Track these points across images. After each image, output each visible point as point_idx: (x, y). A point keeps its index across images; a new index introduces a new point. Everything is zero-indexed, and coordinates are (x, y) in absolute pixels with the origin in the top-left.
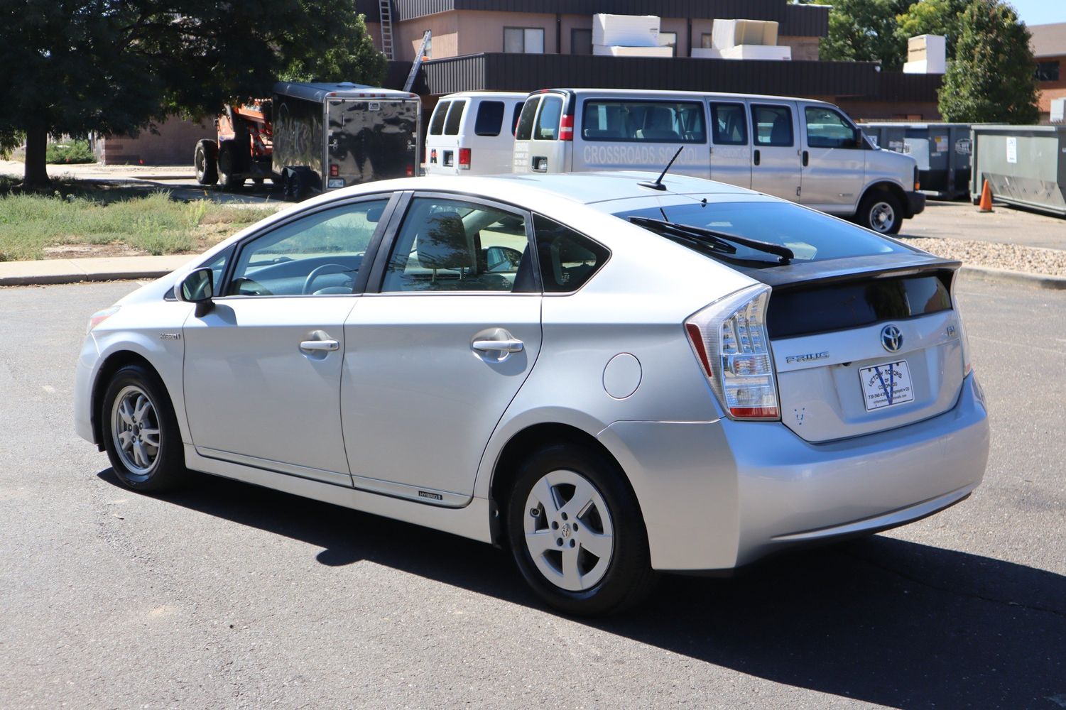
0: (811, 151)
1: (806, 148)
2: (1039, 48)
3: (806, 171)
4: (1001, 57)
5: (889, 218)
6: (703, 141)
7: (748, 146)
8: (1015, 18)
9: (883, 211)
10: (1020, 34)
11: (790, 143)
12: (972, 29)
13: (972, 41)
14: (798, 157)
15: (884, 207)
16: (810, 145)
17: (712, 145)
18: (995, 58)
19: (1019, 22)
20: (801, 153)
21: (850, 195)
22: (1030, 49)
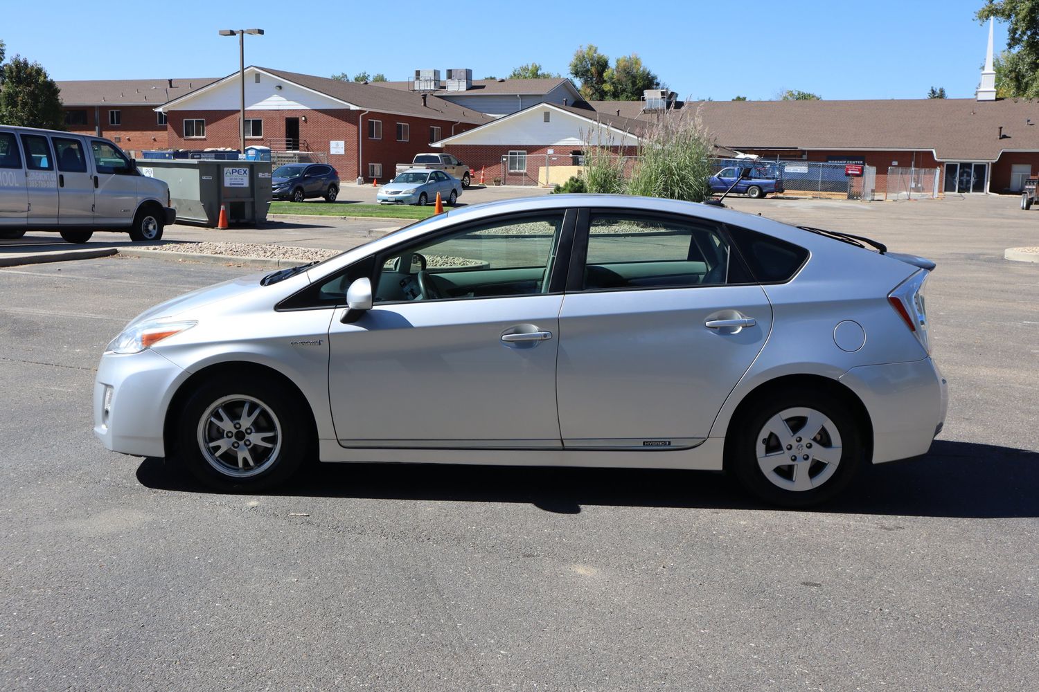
0: (100, 176)
1: (96, 174)
2: (66, 99)
3: (98, 191)
4: (40, 106)
5: (154, 228)
6: (20, 166)
7: (55, 171)
8: (46, 77)
9: (150, 223)
10: (50, 89)
11: (85, 170)
12: (13, 83)
13: (13, 91)
14: (91, 181)
15: (151, 219)
16: (99, 172)
17: (27, 170)
18: (35, 105)
19: (49, 79)
20: (93, 177)
21: (129, 210)
22: (60, 101)
